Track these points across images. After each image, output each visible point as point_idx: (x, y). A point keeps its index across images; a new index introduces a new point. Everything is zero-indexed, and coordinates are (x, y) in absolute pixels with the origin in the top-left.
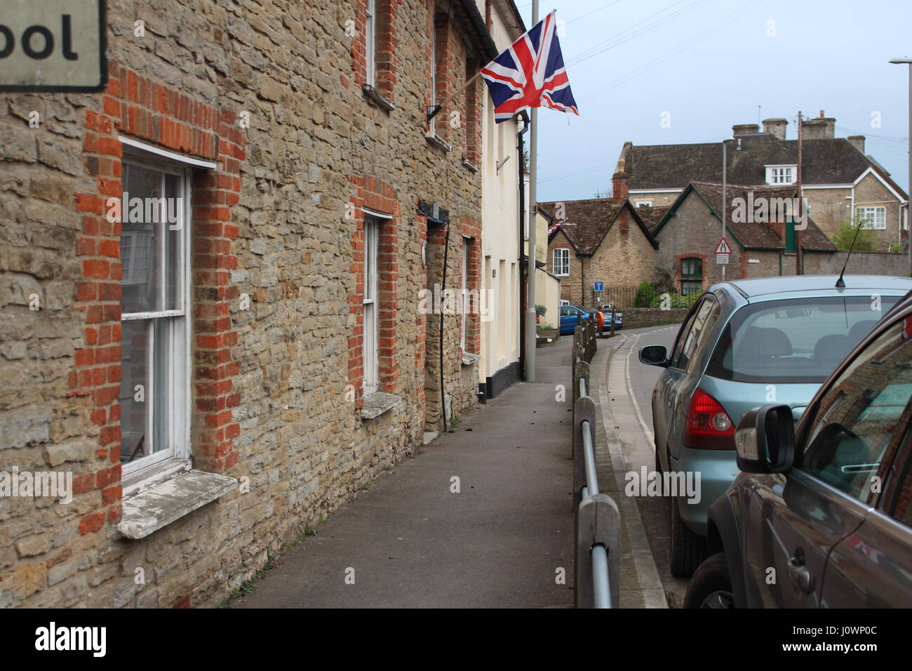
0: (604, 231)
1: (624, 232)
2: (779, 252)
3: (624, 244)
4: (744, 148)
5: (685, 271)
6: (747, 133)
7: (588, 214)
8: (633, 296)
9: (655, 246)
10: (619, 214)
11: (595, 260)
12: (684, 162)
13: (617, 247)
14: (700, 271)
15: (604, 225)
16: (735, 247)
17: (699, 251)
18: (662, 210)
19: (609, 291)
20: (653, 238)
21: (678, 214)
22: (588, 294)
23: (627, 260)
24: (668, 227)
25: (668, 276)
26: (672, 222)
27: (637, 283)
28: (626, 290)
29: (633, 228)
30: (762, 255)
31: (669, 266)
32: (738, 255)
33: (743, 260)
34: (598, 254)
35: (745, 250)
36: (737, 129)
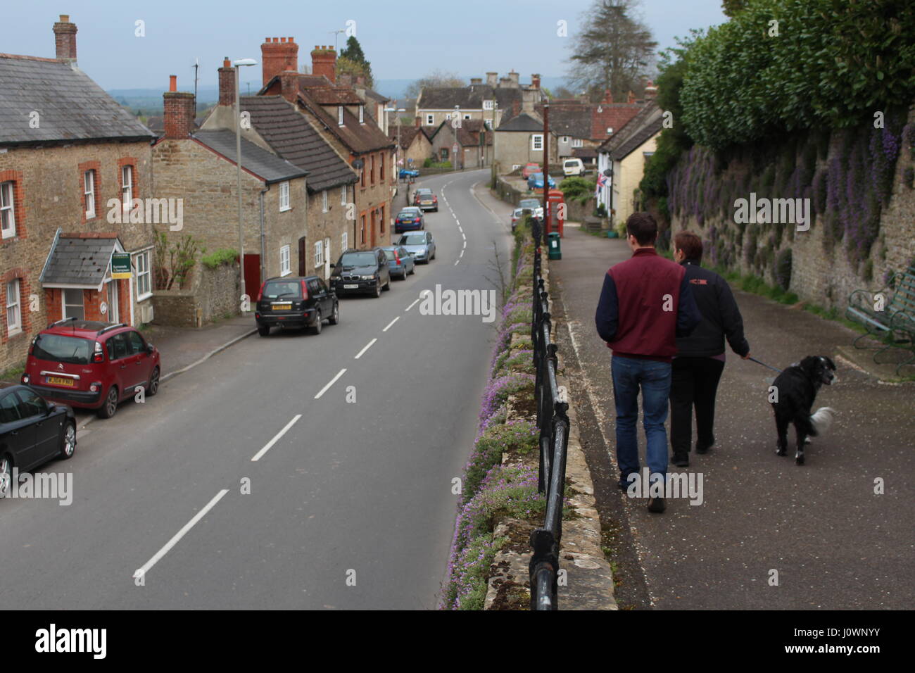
0: (412, 139)
1: (420, 139)
2: (478, 146)
3: (420, 143)
4: (475, 90)
5: (443, 153)
6: (477, 83)
7: (407, 132)
8: (423, 163)
9: (431, 143)
10: (418, 132)
11: (409, 150)
12: (448, 96)
13: (418, 143)
14: (448, 153)
15: (412, 137)
16: (460, 145)
17: (448, 146)
18: (435, 128)
19: (414, 161)
20: (430, 140)
21: (440, 132)
22: (406, 163)
23: (421, 150)
24: (436, 137)
25: (436, 155)
26: (437, 135)
27: (425, 158)
28: (420, 161)
29: (423, 137)
30: (471, 148)
31: (436, 151)
32: (461, 148)
33: (463, 150)
34: (410, 148)
35: (464, 147)
36: (473, 80)
